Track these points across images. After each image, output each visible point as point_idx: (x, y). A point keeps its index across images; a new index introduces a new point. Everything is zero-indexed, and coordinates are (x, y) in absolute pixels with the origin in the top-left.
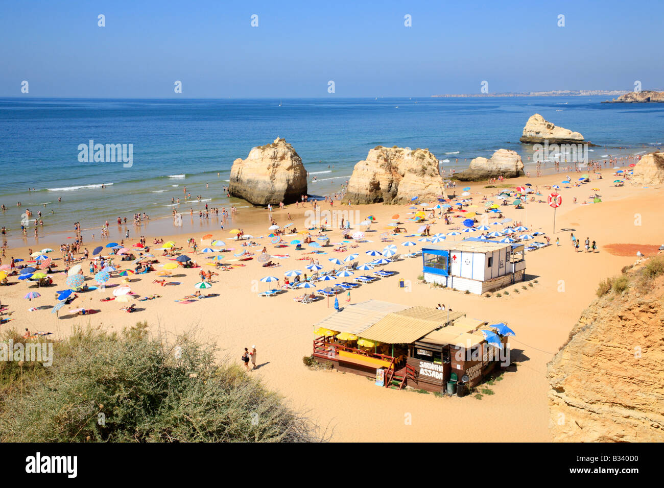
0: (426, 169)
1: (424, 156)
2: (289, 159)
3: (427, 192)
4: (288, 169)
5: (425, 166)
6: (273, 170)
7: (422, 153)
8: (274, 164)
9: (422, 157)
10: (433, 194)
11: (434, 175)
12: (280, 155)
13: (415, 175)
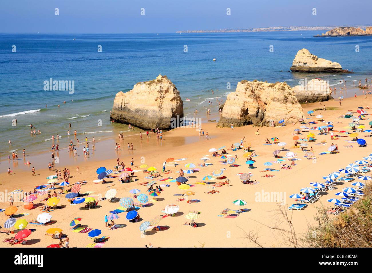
0: (288, 98)
1: (284, 88)
2: (172, 92)
3: (290, 116)
4: (172, 100)
5: (287, 95)
6: (160, 101)
7: (282, 85)
8: (161, 97)
9: (283, 89)
10: (295, 118)
11: (294, 102)
12: (165, 89)
13: (279, 103)
